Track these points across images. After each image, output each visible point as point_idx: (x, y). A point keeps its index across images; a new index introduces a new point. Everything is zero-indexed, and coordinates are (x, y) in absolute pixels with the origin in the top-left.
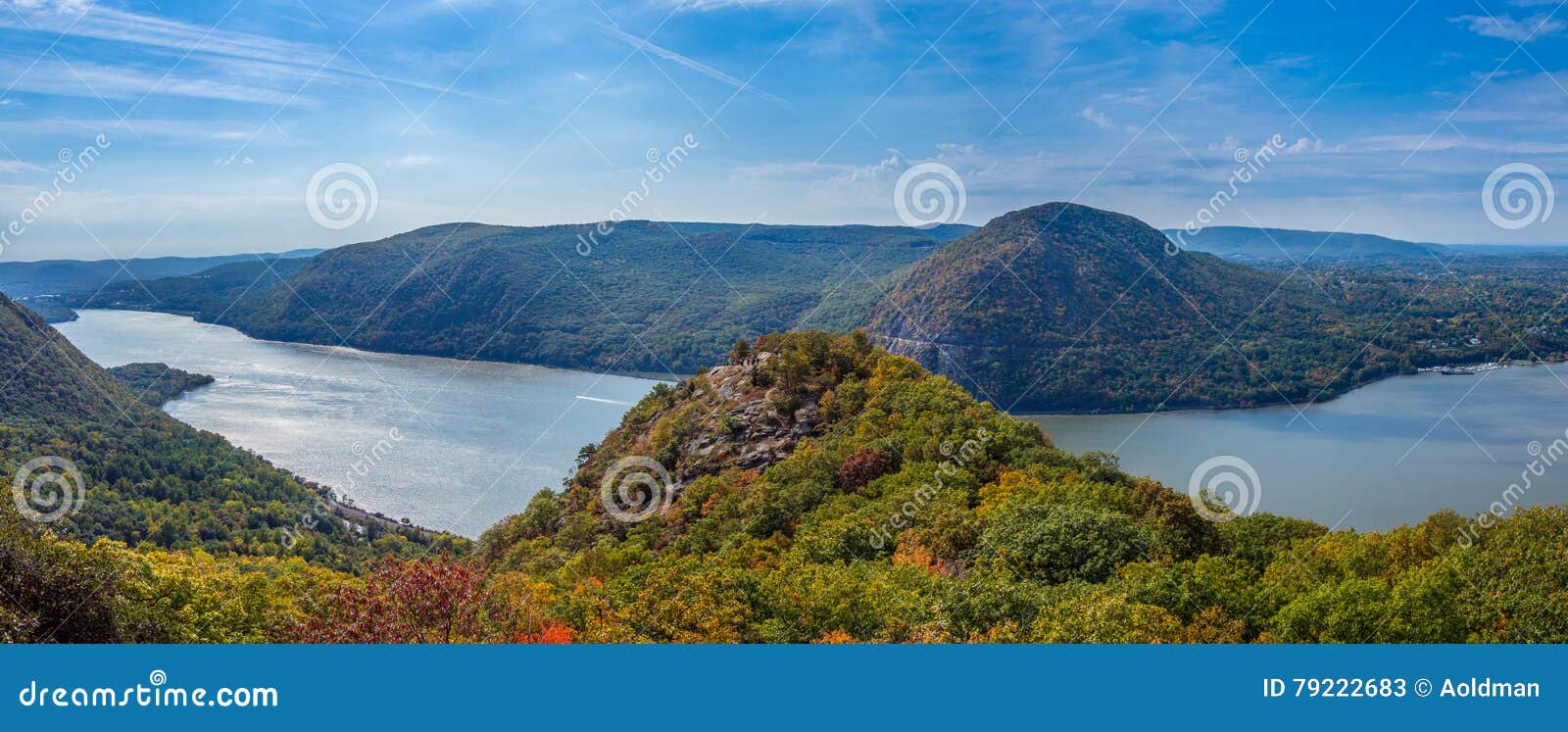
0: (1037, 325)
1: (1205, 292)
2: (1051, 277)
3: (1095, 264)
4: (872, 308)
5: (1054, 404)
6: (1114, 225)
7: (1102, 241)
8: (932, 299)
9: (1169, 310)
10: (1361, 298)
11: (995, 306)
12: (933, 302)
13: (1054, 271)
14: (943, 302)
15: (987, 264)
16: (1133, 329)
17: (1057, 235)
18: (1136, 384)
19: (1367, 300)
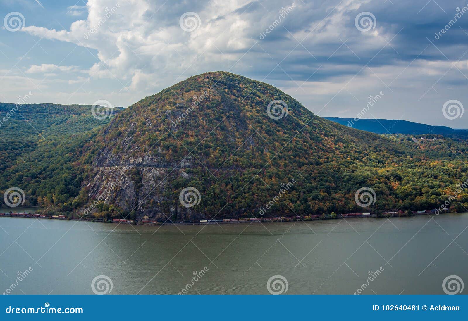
0: (223, 151)
1: (334, 136)
2: (228, 117)
3: (257, 110)
4: (80, 149)
5: (245, 214)
6: (263, 88)
7: (259, 97)
8: (135, 132)
9: (316, 146)
10: (434, 148)
11: (187, 136)
12: (135, 135)
13: (231, 112)
14: (144, 134)
15: (178, 105)
16: (295, 157)
17: (226, 90)
18: (309, 196)
19: (438, 150)
